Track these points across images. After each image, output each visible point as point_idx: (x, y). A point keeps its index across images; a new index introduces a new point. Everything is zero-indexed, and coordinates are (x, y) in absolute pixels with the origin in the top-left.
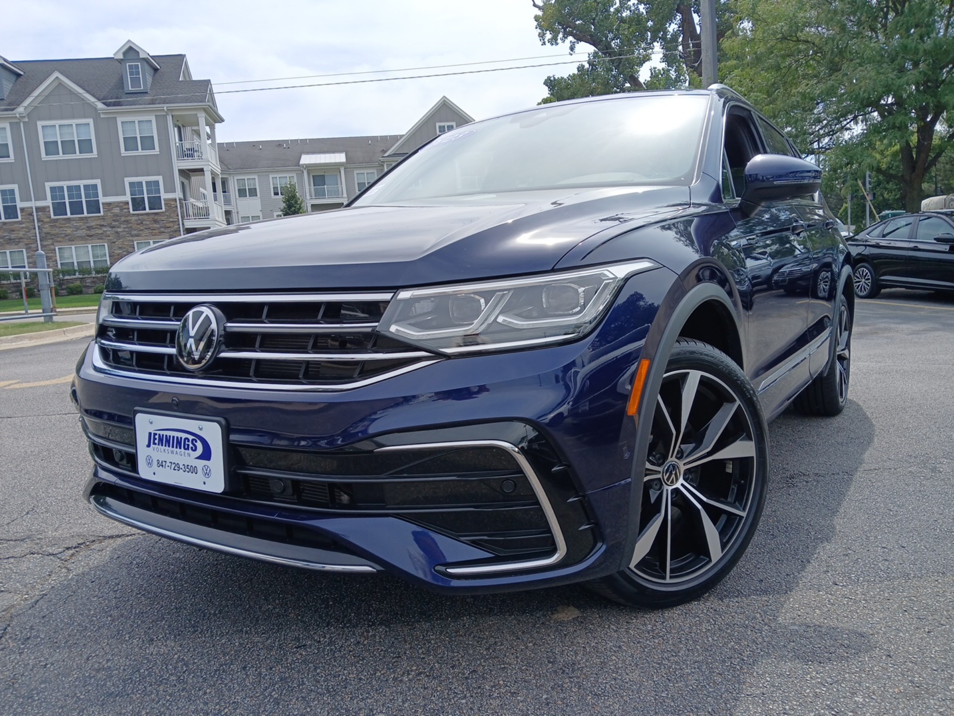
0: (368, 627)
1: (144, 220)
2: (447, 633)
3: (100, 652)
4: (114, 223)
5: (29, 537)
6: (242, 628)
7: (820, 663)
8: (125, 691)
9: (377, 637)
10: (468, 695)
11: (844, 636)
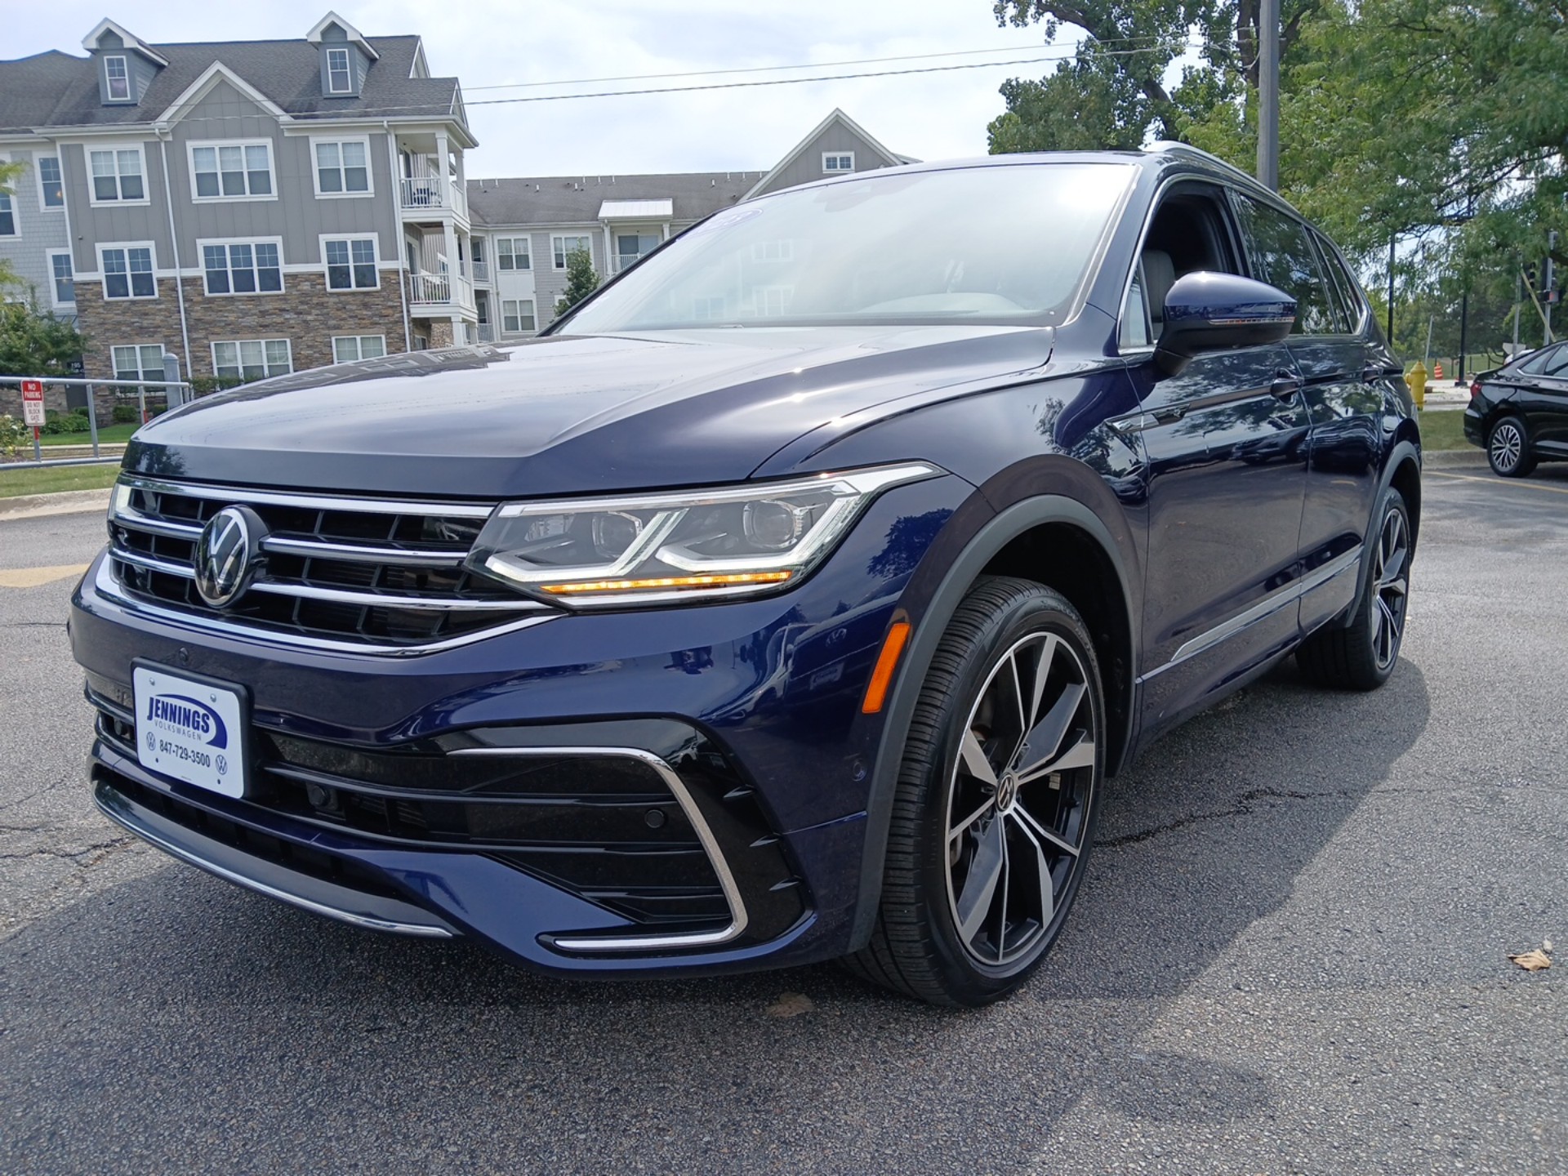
0: (484, 1006)
1: (348, 303)
2: (599, 1024)
3: (85, 1016)
4: (301, 307)
5: (43, 825)
6: (300, 994)
7: (1156, 1119)
8: (101, 1080)
9: (492, 1024)
10: (593, 1127)
11: (1214, 1077)
